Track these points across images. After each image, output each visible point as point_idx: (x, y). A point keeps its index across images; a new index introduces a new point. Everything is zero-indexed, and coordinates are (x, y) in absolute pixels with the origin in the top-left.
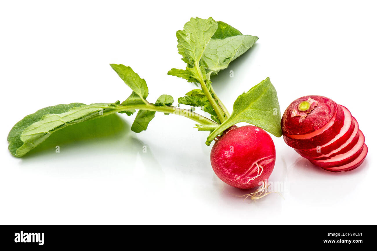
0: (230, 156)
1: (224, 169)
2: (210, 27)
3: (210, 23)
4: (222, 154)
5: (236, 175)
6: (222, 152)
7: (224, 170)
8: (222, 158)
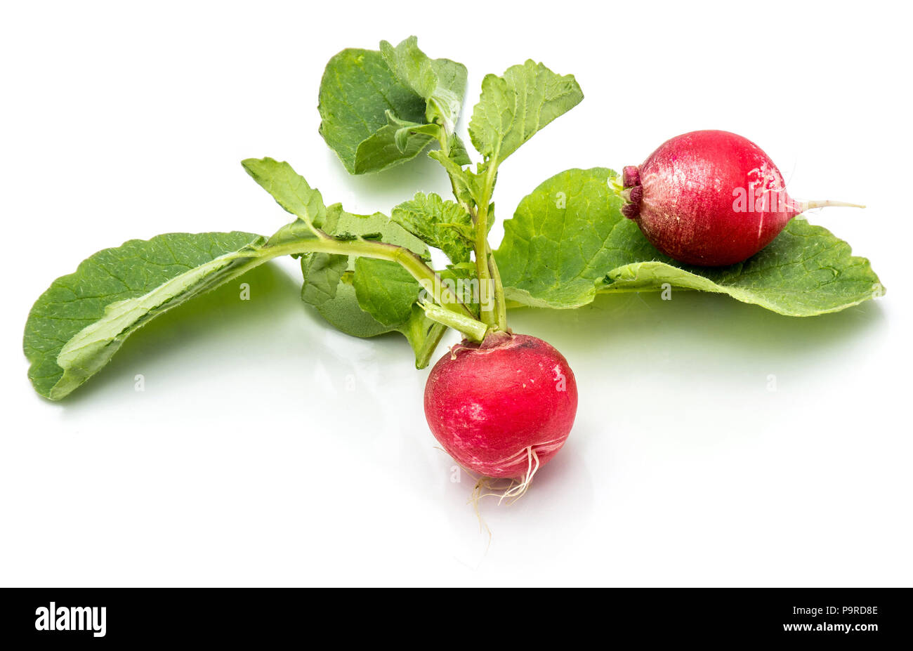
0: (479, 418)
1: (456, 435)
2: (563, 95)
3: (566, 87)
4: (464, 404)
5: (475, 458)
6: (466, 401)
7: (454, 437)
8: (460, 412)
